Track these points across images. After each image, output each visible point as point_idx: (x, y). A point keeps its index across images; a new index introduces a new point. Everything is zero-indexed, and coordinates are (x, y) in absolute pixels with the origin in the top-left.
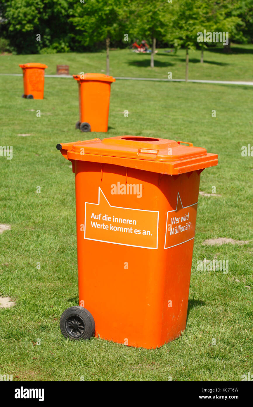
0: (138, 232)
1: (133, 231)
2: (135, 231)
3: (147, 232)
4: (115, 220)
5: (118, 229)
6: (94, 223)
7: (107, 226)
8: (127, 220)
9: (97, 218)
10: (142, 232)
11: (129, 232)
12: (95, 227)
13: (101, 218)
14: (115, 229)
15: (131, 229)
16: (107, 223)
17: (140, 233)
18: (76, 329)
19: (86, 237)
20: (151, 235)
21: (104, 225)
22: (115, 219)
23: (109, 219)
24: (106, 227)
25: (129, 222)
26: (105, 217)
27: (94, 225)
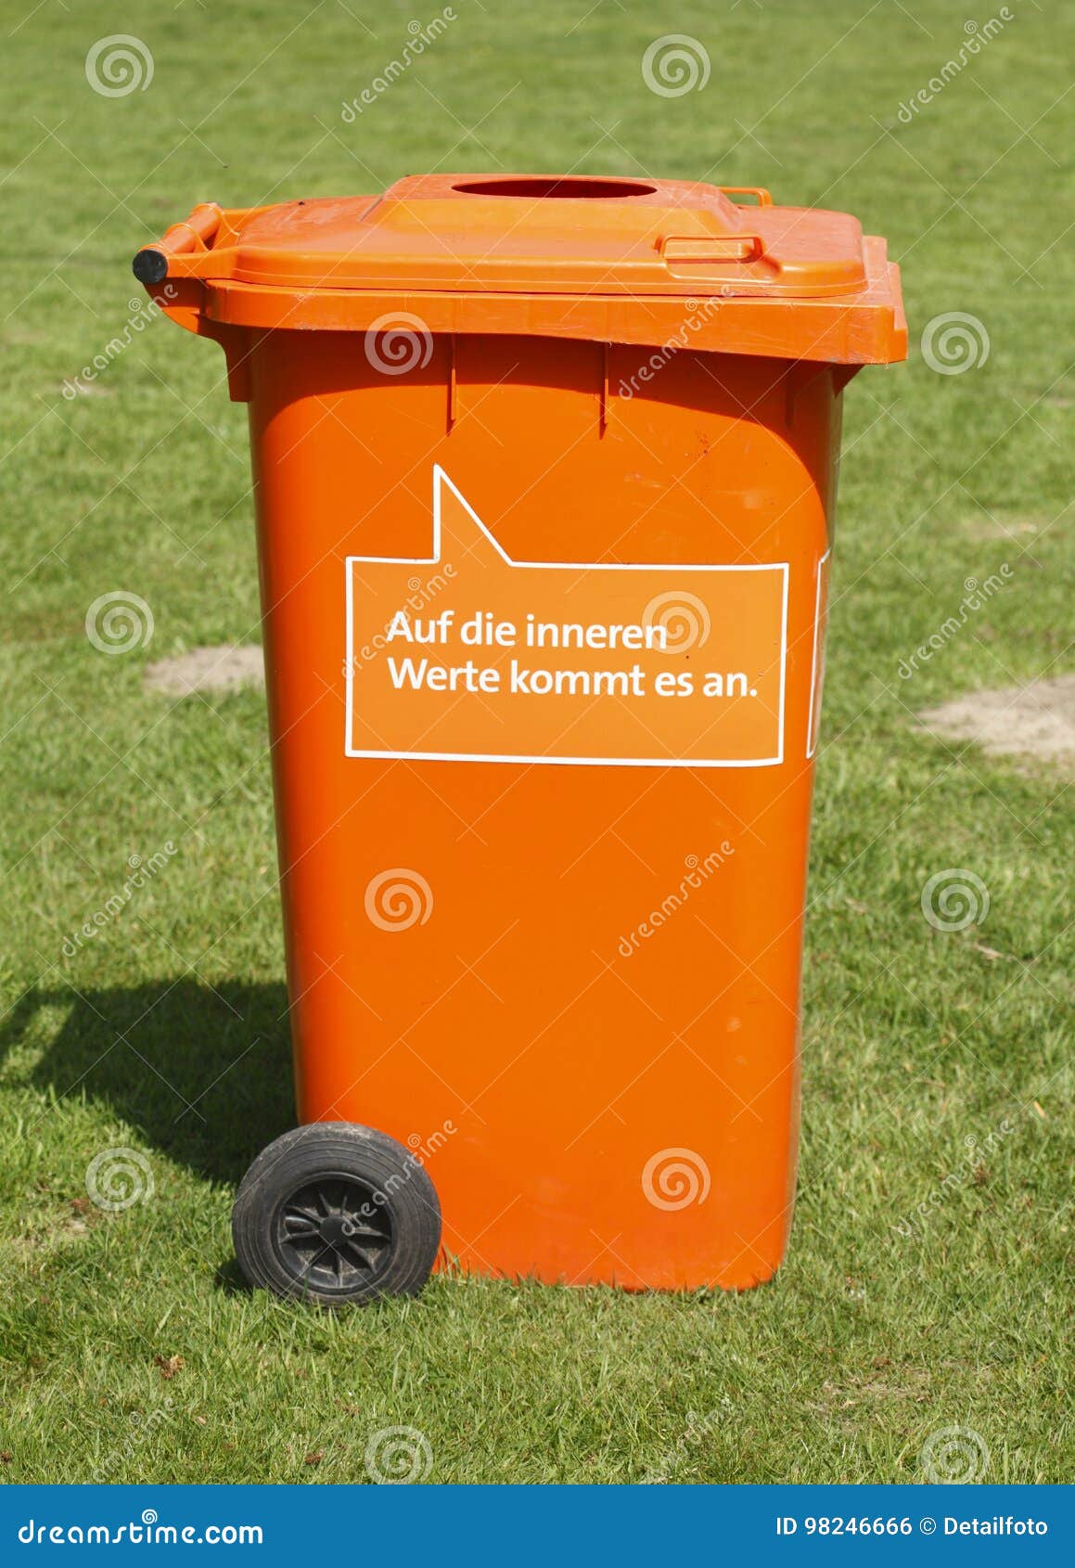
0: (678, 688)
1: (647, 684)
2: (659, 683)
3: (731, 678)
4: (536, 634)
5: (554, 681)
6: (407, 663)
7: (489, 676)
8: (614, 630)
9: (424, 633)
10: (698, 682)
11: (625, 691)
12: (416, 684)
13: (454, 632)
14: (542, 682)
15: (637, 674)
16: (487, 656)
17: (690, 689)
18: (333, 1249)
19: (355, 747)
20: (754, 693)
21: (470, 670)
22: (542, 629)
23: (502, 633)
24: (483, 679)
25: (626, 636)
26: (478, 624)
27: (402, 674)
